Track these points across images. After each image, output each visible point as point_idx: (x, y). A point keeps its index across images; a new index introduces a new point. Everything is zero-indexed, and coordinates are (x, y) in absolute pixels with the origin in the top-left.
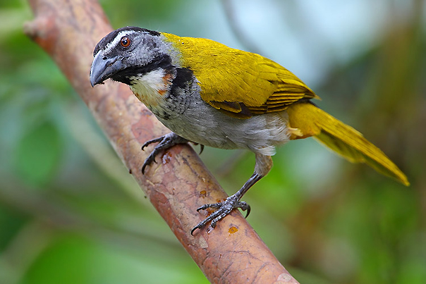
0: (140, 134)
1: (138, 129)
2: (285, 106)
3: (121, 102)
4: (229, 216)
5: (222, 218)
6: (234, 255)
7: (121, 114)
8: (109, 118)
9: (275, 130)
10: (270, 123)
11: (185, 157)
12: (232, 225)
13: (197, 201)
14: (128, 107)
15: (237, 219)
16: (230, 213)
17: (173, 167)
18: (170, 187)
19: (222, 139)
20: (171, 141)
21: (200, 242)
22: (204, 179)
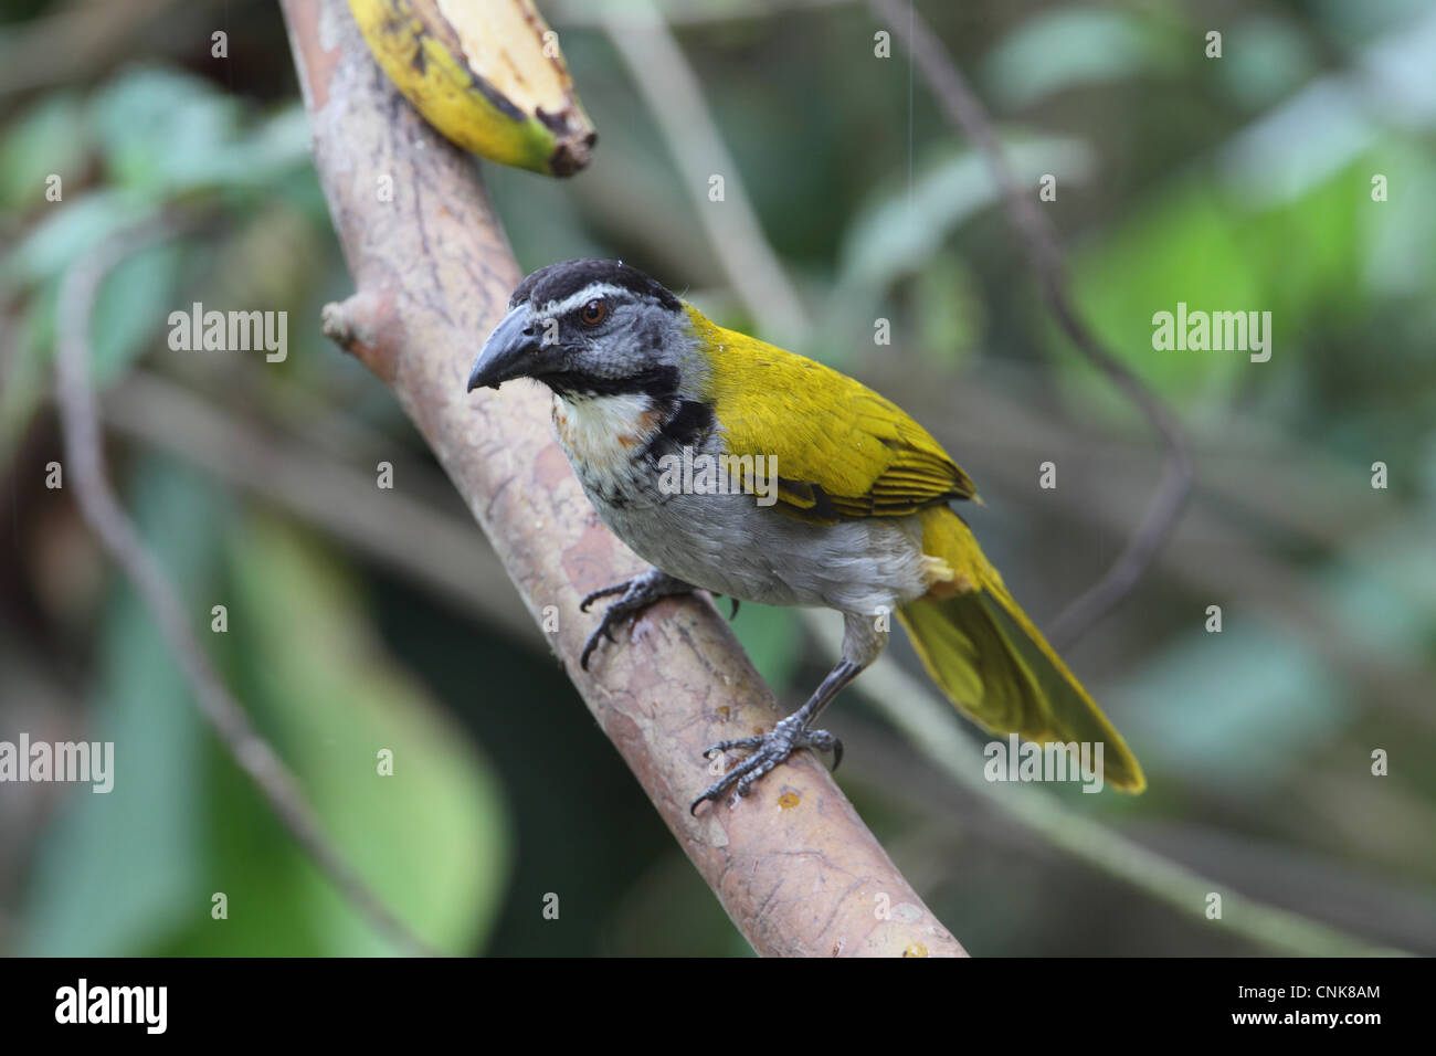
0: (581, 571)
1: (576, 560)
2: (912, 505)
3: (542, 494)
4: (783, 768)
5: (766, 772)
6: (788, 860)
7: (539, 525)
8: (514, 536)
9: (891, 563)
10: (879, 544)
11: (686, 624)
12: (785, 788)
13: (707, 731)
14: (556, 508)
15: (801, 775)
16: (785, 761)
17: (655, 649)
18: (645, 700)
19: (761, 578)
20: (650, 590)
21: (711, 832)
22: (727, 678)
